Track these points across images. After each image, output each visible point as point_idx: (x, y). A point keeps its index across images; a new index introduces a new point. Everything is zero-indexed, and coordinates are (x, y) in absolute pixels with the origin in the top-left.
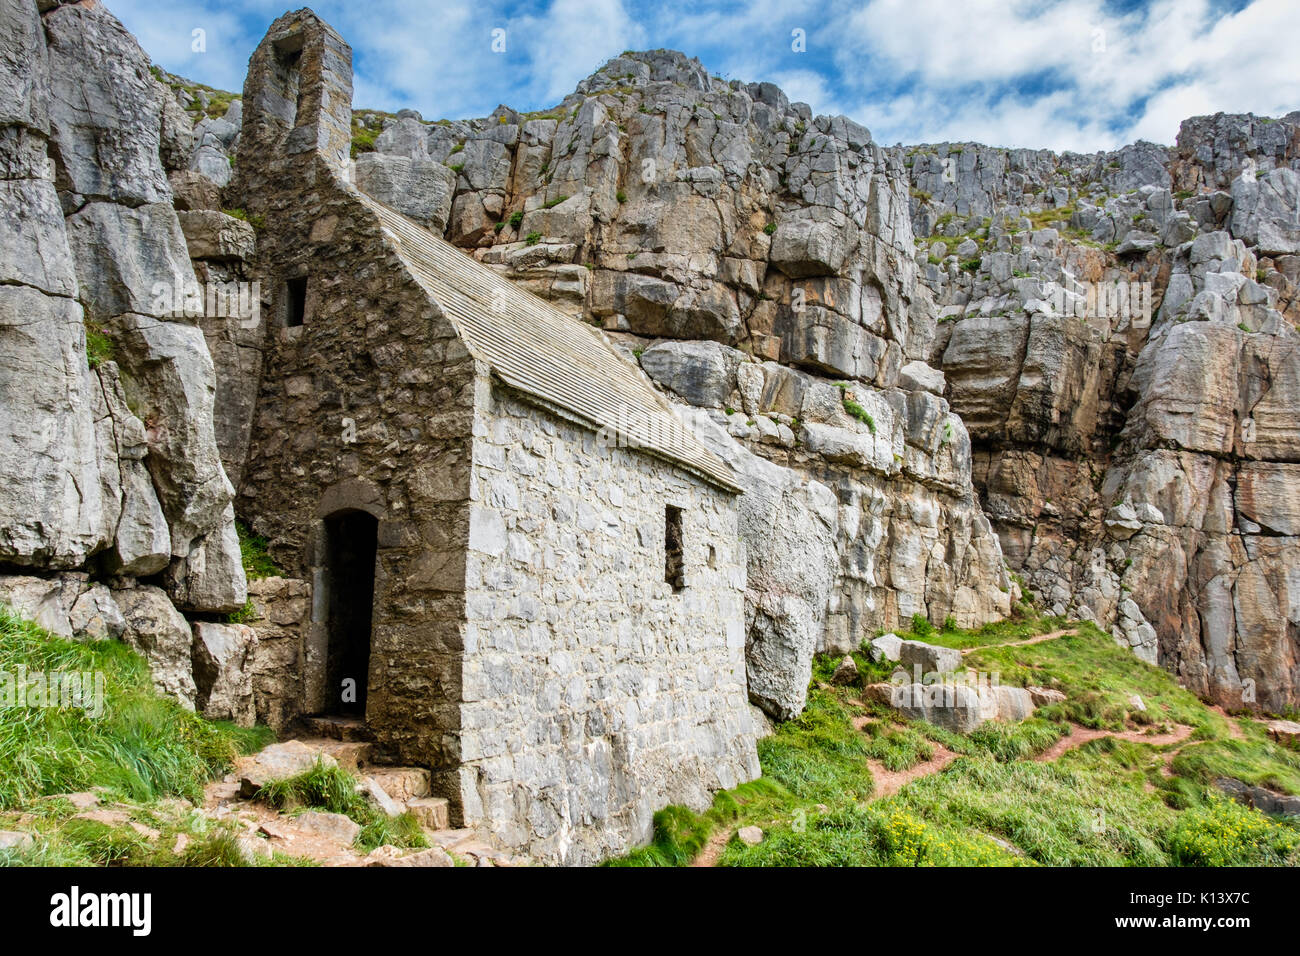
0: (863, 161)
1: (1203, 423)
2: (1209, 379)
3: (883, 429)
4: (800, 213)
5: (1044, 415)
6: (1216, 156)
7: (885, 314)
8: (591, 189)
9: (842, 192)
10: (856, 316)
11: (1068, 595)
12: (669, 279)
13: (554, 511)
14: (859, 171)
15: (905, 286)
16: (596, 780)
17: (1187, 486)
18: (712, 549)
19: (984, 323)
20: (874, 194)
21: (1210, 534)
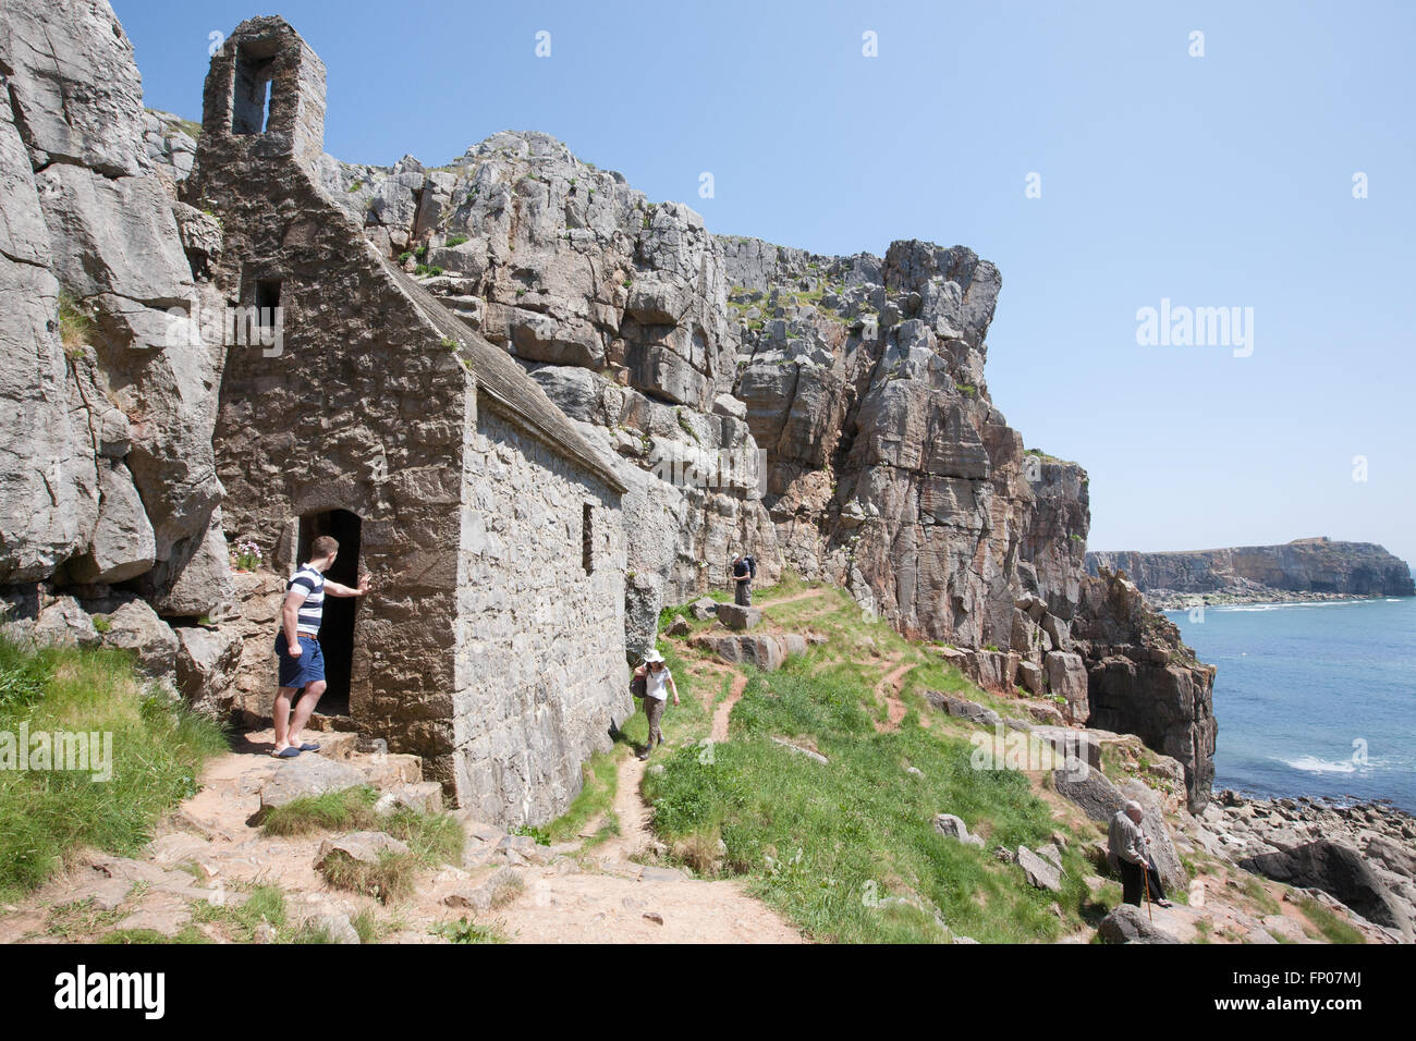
0: (698, 240)
1: (905, 449)
2: (910, 419)
3: (705, 443)
4: (650, 273)
5: (804, 439)
6: (911, 268)
7: (706, 358)
8: (488, 236)
9: (683, 262)
10: (688, 357)
11: (816, 566)
12: (551, 315)
13: (516, 511)
14: (693, 248)
15: (720, 337)
16: (544, 742)
17: (893, 491)
18: (608, 538)
19: (767, 370)
20: (704, 266)
21: (905, 523)
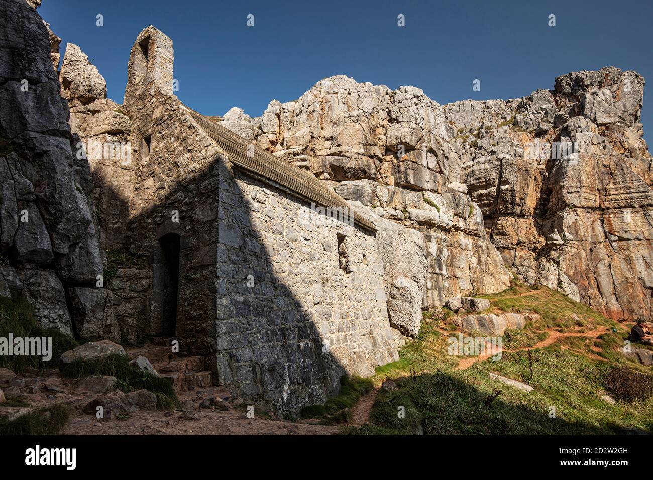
0: (421, 102)
1: (585, 195)
2: (584, 176)
3: (442, 209)
4: (396, 125)
5: (513, 201)
7: (438, 163)
8: (309, 125)
9: (414, 115)
10: (426, 166)
11: (535, 275)
12: (344, 156)
13: (272, 229)
14: (420, 106)
15: (445, 151)
17: (581, 223)
18: (364, 256)
19: (482, 166)
20: (427, 115)
21: (595, 243)
